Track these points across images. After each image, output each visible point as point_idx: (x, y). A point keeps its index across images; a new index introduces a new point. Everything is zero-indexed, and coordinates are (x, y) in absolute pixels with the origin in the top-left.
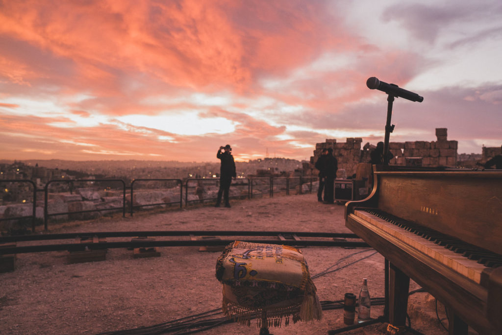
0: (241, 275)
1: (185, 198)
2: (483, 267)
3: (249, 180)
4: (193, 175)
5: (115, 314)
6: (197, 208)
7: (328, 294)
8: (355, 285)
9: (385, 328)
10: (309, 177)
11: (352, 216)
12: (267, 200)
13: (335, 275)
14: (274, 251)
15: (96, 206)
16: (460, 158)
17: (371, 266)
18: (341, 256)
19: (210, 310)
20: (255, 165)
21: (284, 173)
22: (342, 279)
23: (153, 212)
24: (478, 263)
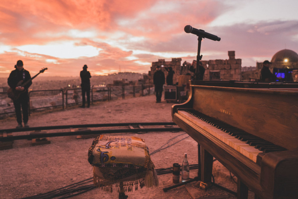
0: (105, 160)
1: (66, 102)
2: (258, 151)
3: (108, 88)
4: (71, 85)
5: (21, 186)
6: (74, 108)
7: (162, 164)
8: (179, 157)
9: (199, 184)
10: (148, 85)
11: (176, 114)
12: (121, 101)
13: (167, 151)
14: (126, 142)
15: (4, 110)
16: (243, 70)
17: (189, 143)
18: (170, 138)
19: (85, 179)
20: (112, 77)
21: (131, 83)
22: (171, 153)
23: (44, 112)
24: (255, 148)
